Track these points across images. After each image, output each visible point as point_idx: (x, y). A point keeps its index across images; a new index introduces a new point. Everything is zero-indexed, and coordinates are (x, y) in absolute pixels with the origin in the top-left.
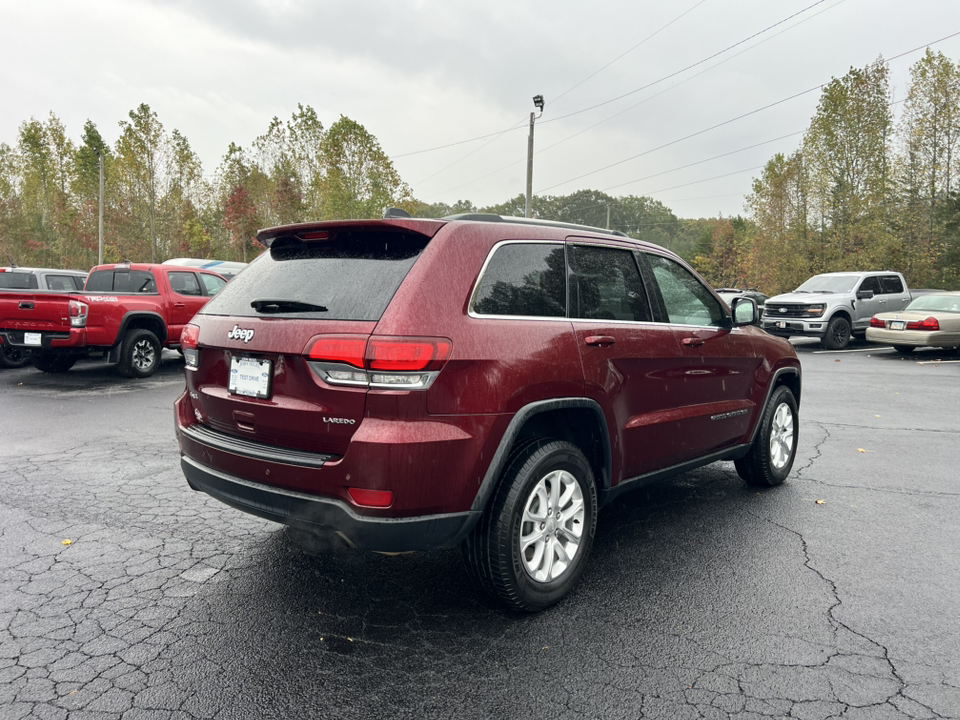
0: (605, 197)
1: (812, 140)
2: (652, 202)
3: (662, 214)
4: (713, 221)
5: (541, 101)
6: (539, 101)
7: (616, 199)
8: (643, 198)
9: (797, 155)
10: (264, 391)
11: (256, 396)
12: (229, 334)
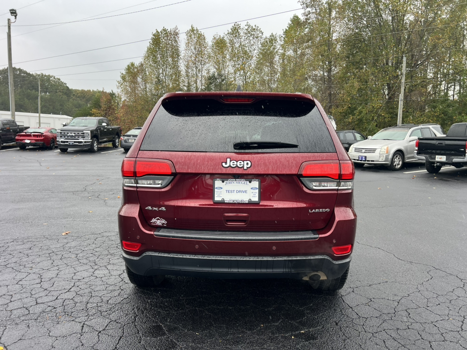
0: (25, 72)
1: (147, 57)
2: (54, 78)
3: (61, 85)
4: (99, 92)
5: (15, 13)
6: (13, 12)
7: (32, 74)
8: (49, 75)
9: (141, 64)
10: (256, 199)
11: (247, 202)
12: (224, 164)
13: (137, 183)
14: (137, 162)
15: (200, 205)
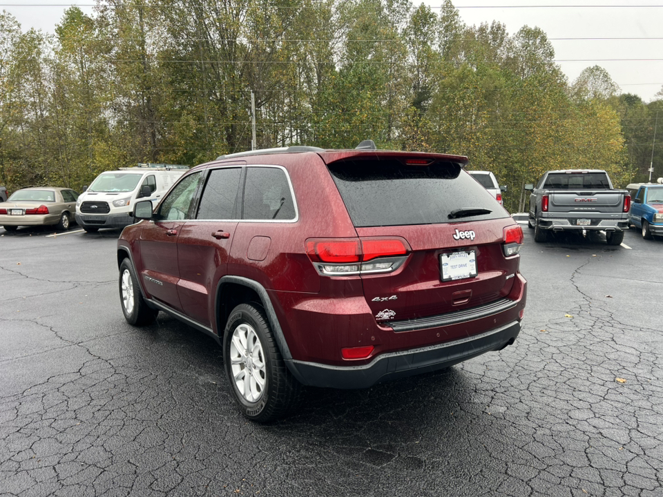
10: (474, 272)
11: (469, 276)
12: (455, 236)
13: (361, 270)
14: (362, 242)
15: (434, 286)
